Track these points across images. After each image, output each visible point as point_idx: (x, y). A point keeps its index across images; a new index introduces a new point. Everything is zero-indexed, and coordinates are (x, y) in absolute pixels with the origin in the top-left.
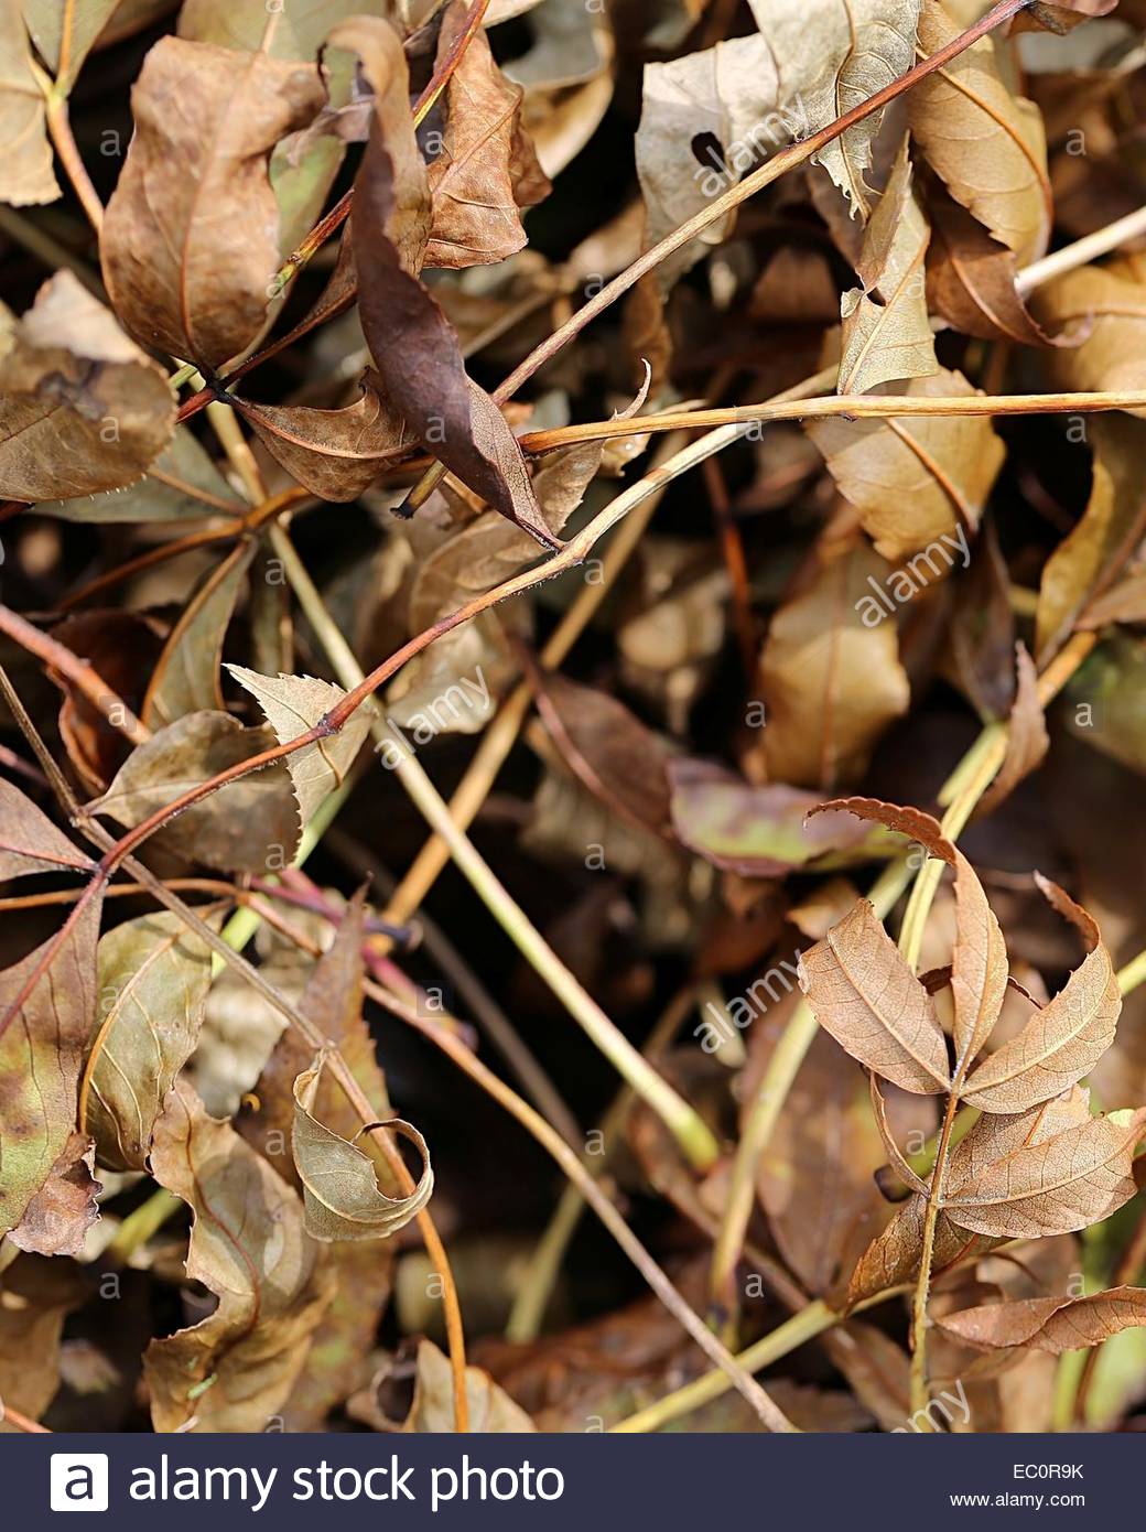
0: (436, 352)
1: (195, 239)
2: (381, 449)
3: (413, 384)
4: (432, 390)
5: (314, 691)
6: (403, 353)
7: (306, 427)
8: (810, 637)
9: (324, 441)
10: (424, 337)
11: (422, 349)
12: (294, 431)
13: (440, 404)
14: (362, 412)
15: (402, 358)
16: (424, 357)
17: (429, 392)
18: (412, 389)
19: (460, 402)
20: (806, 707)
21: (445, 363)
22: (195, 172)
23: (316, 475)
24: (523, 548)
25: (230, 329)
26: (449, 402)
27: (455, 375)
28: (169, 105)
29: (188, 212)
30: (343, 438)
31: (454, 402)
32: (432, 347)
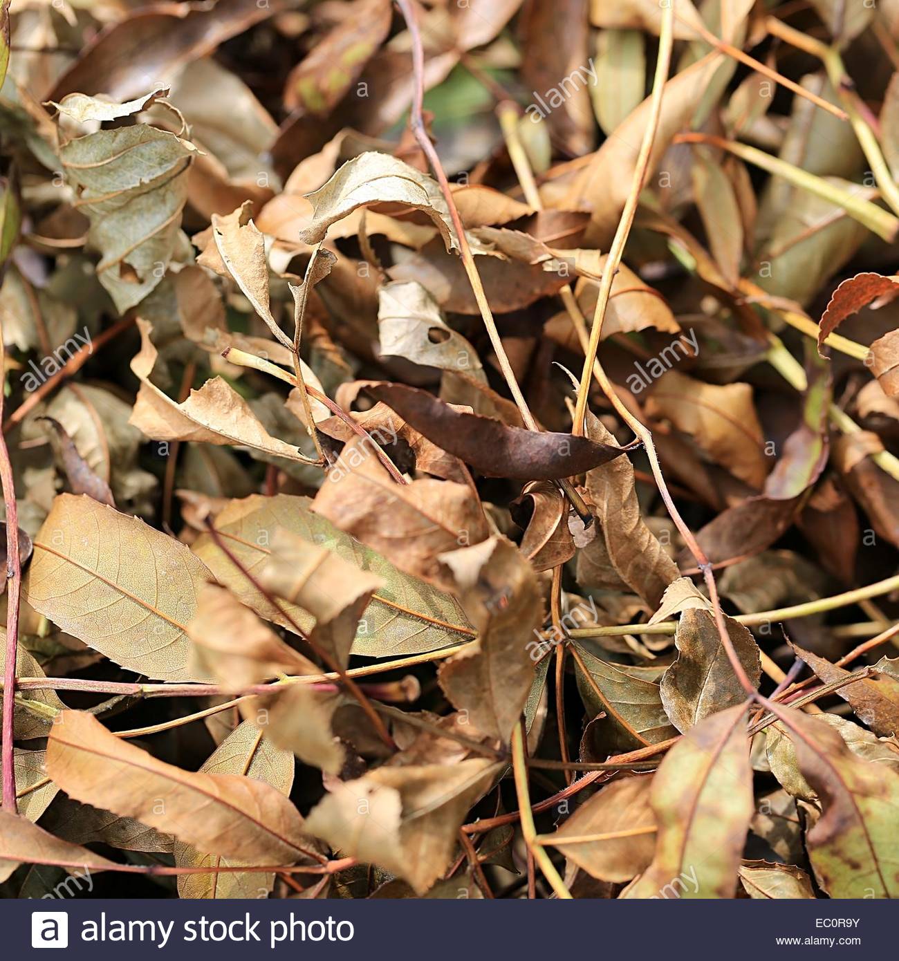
0: (523, 441)
1: (429, 511)
2: (558, 507)
3: (535, 460)
4: (541, 452)
5: (675, 590)
6: (518, 457)
7: (536, 538)
8: (699, 417)
9: (546, 532)
10: (513, 442)
11: (519, 446)
12: (535, 546)
13: (551, 450)
14: (538, 499)
15: (520, 459)
16: (523, 447)
17: (542, 454)
18: (537, 462)
19: (553, 438)
20: (734, 434)
21: (529, 440)
22: (392, 500)
23: (559, 553)
24: (626, 481)
25: (477, 529)
26: (551, 444)
27: (537, 438)
28: (350, 507)
29: (414, 510)
30: (548, 521)
31: (552, 441)
32: (518, 442)
